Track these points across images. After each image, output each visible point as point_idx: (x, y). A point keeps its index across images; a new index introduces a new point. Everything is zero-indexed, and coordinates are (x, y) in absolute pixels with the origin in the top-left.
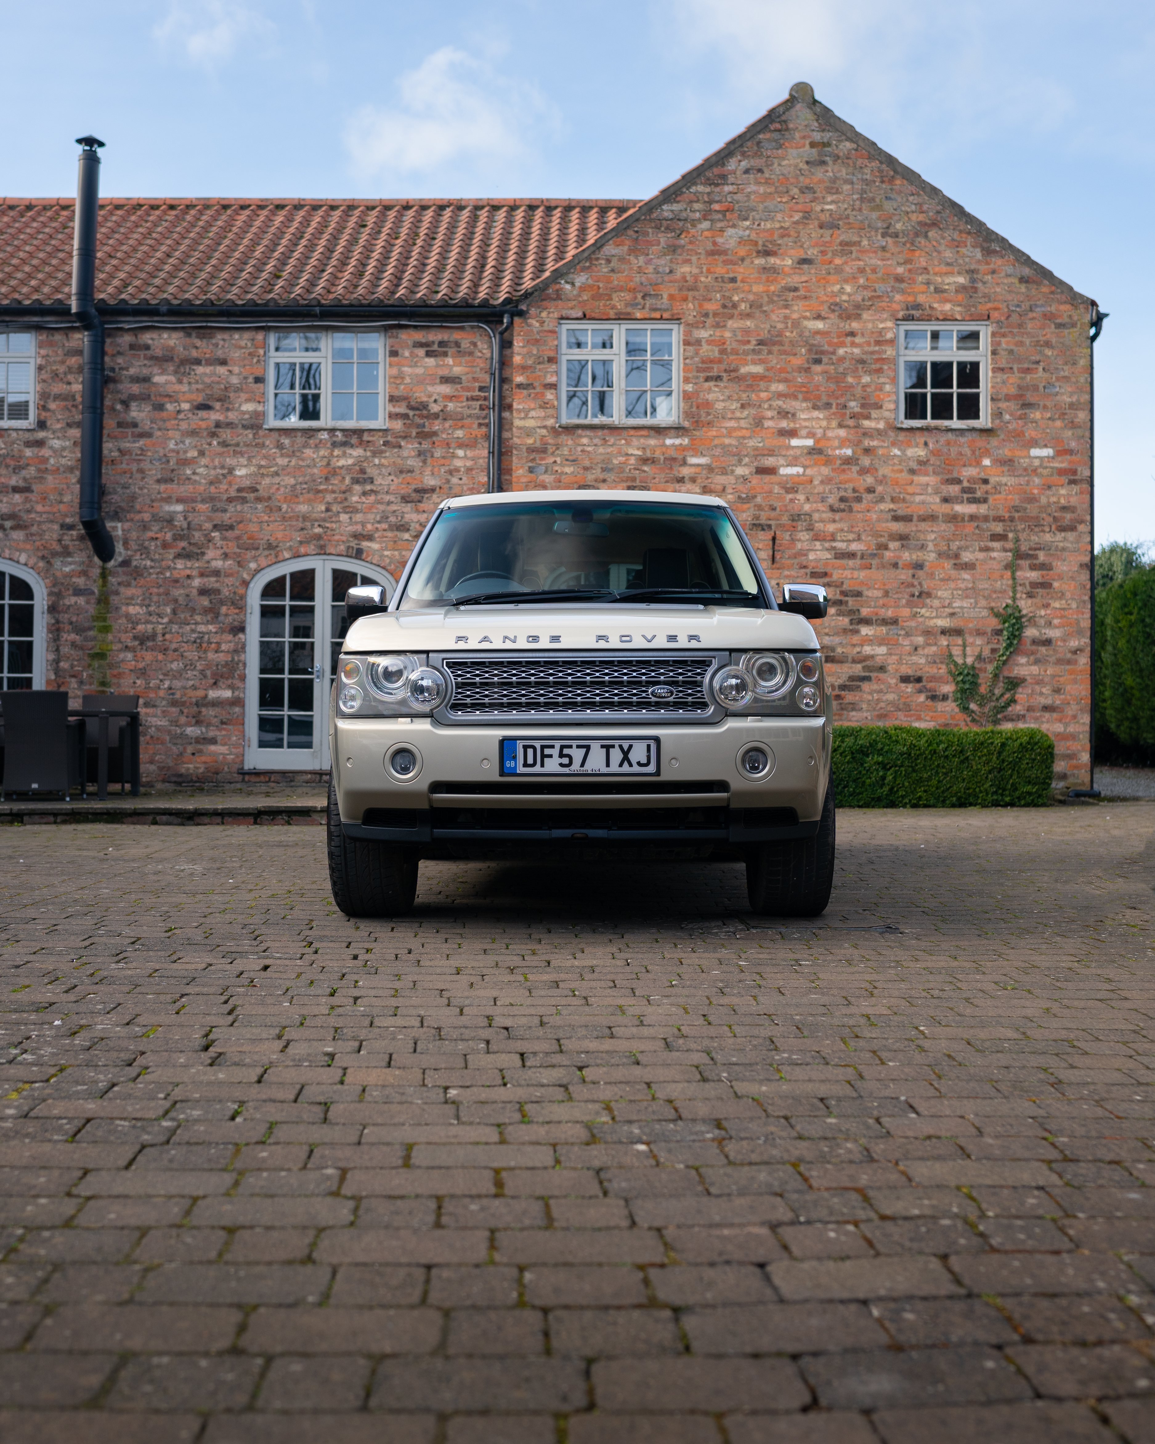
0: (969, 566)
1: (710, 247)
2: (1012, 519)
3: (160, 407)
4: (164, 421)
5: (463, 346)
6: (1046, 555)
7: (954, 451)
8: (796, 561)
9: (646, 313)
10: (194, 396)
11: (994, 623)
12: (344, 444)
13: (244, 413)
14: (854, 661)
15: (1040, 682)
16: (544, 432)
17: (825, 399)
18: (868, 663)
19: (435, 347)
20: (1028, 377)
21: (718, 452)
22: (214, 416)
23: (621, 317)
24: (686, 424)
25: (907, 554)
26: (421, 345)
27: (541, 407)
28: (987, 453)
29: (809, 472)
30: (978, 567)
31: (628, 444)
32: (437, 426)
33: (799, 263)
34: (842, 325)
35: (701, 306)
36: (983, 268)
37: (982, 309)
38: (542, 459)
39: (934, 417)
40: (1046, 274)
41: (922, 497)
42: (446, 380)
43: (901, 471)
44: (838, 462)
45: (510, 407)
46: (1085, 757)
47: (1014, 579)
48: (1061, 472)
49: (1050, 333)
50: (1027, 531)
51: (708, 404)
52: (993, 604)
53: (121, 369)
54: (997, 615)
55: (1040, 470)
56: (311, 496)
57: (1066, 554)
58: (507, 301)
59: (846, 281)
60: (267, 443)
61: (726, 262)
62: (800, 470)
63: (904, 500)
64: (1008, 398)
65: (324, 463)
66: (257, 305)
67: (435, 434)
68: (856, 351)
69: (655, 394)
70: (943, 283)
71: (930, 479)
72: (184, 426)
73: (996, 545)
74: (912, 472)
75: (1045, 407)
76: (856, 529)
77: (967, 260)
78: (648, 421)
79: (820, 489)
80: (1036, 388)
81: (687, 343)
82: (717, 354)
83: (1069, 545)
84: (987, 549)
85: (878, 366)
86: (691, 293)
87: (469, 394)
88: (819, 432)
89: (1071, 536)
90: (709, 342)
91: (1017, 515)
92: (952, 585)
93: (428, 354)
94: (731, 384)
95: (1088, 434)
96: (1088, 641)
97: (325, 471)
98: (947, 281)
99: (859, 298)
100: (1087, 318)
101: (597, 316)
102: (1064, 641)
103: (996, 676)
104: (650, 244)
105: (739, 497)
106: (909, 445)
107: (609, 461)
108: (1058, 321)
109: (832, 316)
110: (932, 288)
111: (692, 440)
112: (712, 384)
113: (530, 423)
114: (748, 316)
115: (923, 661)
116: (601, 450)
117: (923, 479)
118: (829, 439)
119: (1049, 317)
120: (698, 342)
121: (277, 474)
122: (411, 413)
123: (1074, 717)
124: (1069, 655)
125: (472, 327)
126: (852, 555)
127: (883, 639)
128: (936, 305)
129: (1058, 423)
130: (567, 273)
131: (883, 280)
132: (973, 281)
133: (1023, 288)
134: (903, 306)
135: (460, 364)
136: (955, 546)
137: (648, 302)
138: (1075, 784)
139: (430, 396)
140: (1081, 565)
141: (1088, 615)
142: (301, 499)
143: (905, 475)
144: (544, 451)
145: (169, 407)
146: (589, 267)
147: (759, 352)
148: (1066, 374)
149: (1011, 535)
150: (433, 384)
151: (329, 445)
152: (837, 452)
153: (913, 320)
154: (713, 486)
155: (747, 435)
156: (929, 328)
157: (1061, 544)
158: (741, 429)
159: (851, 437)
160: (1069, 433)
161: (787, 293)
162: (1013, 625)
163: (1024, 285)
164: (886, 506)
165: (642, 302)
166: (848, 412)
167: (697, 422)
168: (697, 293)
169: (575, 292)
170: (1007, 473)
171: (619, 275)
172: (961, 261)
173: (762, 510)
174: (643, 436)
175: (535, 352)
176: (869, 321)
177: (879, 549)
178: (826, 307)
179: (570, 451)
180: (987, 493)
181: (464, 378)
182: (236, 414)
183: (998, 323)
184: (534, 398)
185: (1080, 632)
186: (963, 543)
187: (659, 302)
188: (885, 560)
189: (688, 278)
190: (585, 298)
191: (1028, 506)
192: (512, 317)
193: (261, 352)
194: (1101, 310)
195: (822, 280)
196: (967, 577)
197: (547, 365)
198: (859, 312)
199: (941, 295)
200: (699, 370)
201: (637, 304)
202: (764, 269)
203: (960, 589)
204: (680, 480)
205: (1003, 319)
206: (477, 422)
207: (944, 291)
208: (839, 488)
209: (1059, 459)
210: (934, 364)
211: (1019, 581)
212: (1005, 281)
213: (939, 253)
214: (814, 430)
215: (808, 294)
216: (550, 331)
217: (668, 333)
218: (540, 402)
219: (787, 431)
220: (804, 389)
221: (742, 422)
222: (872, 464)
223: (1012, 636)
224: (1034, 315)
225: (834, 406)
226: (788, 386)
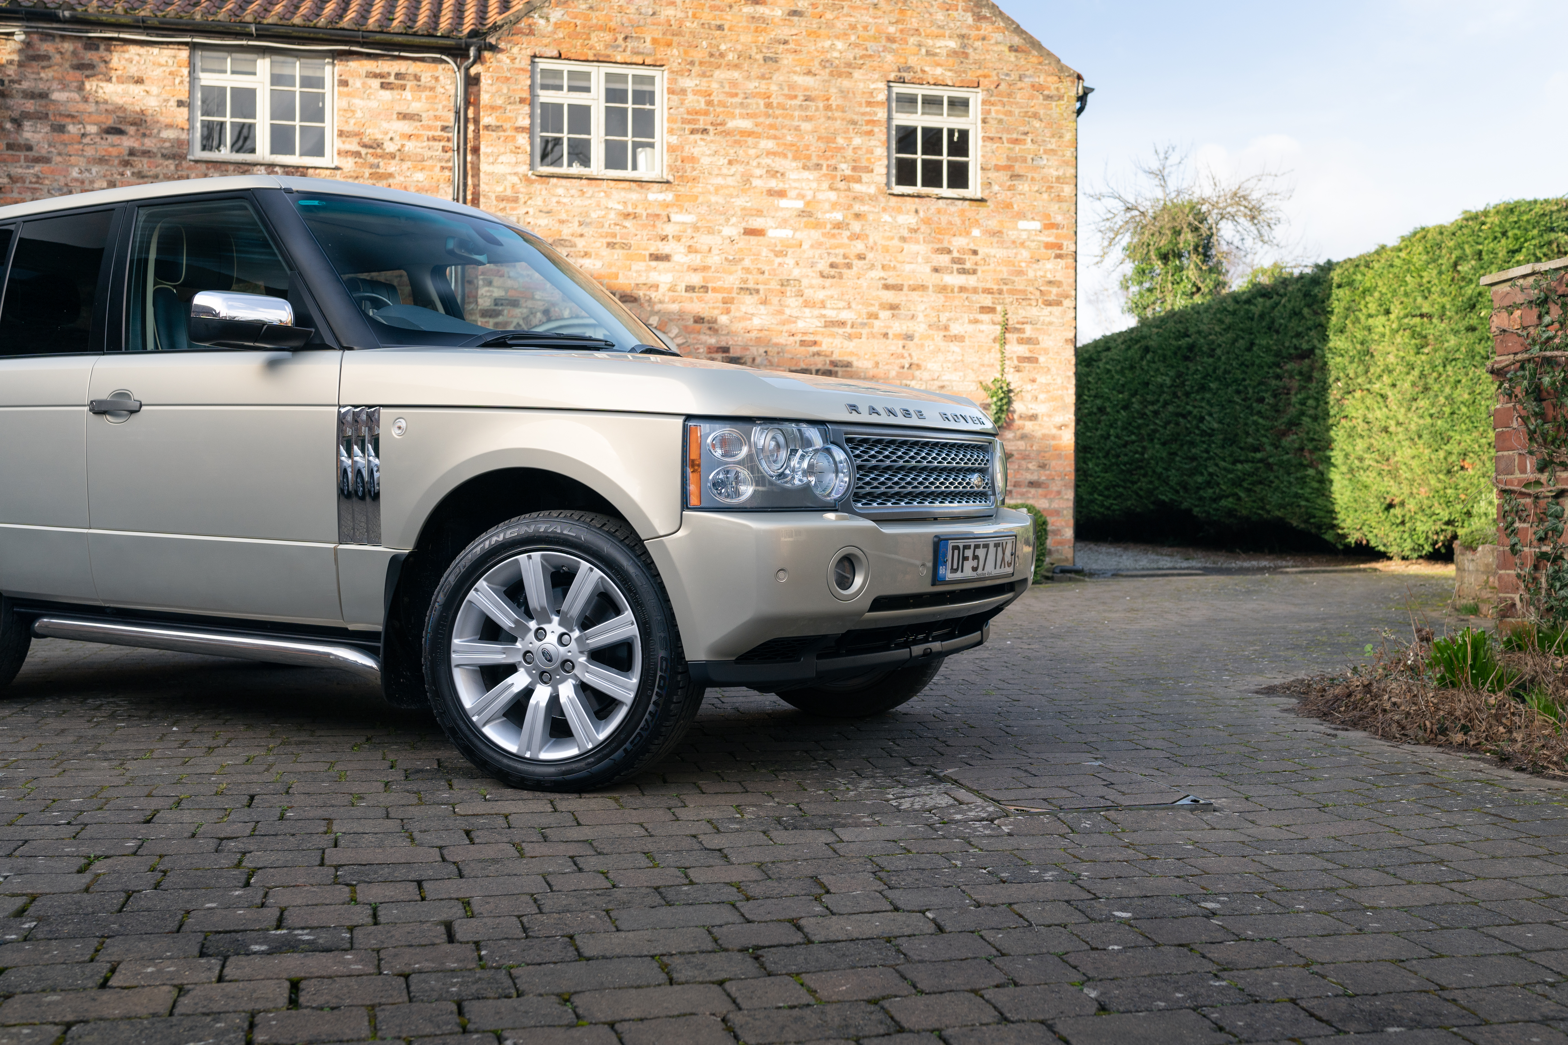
0: (958, 338)
2: (1000, 292)
3: (60, 129)
4: (66, 145)
5: (423, 79)
6: (1033, 330)
7: (944, 220)
8: (785, 328)
9: (627, 57)
10: (102, 118)
11: (983, 397)
13: (164, 141)
15: (1026, 457)
16: (515, 179)
17: (815, 160)
19: (392, 79)
20: (1017, 148)
21: (703, 210)
22: (127, 142)
23: (598, 61)
24: (671, 178)
25: (897, 324)
26: (376, 76)
27: (511, 152)
28: (976, 223)
29: (799, 235)
30: (967, 340)
31: (608, 196)
32: (392, 167)
33: (789, 14)
34: (833, 83)
35: (686, 52)
36: (973, 33)
37: (973, 76)
38: (513, 209)
39: (924, 184)
40: (1036, 45)
41: (913, 266)
42: (404, 116)
43: (892, 238)
44: (829, 226)
45: (476, 150)
46: (1069, 533)
47: (1003, 353)
48: (1048, 246)
49: (1038, 104)
50: (1015, 304)
51: (693, 159)
52: (981, 378)
53: (12, 81)
54: (986, 389)
55: (1028, 243)
57: (1052, 328)
58: (474, 34)
59: (837, 37)
60: (193, 176)
61: (713, 8)
62: (789, 233)
63: (895, 267)
64: (997, 168)
66: (181, 18)
67: (391, 175)
69: (636, 146)
70: (934, 46)
71: (920, 248)
72: (90, 152)
73: (985, 317)
75: (1033, 179)
76: (846, 297)
77: (958, 24)
78: (628, 173)
79: (810, 253)
80: (1025, 160)
81: (671, 91)
82: (703, 106)
83: (1055, 320)
84: (976, 321)
85: (869, 128)
86: (675, 38)
87: (431, 134)
88: (809, 195)
89: (1056, 310)
90: (696, 92)
91: (1005, 288)
92: (941, 357)
93: (383, 86)
94: (718, 138)
95: (1073, 209)
96: (1073, 417)
98: (938, 45)
99: (851, 57)
100: (1073, 93)
101: (573, 56)
102: (1050, 416)
105: (726, 259)
106: (899, 210)
107: (587, 215)
108: (1046, 92)
109: (822, 72)
110: (923, 51)
111: (678, 196)
112: (698, 136)
113: (499, 169)
114: (737, 66)
116: (578, 202)
117: (914, 248)
118: (818, 202)
119: (1038, 88)
120: (683, 91)
122: (363, 151)
123: (1059, 493)
124: (1054, 431)
125: (434, 60)
126: (843, 324)
128: (927, 69)
129: (1045, 196)
130: (541, 8)
131: (875, 39)
132: (964, 46)
133: (1012, 57)
134: (895, 67)
135: (419, 100)
136: (944, 317)
137: (630, 44)
138: (1059, 560)
139: (386, 133)
140: (1066, 341)
141: (1072, 391)
143: (896, 242)
144: (516, 200)
145: (72, 129)
147: (747, 106)
148: (1053, 147)
149: (999, 308)
150: (389, 121)
152: (828, 216)
153: (904, 82)
154: (698, 246)
155: (735, 193)
156: (920, 91)
157: (1047, 319)
158: (728, 187)
159: (841, 200)
160: (1055, 207)
161: (776, 45)
162: (1001, 399)
163: (1014, 54)
164: (877, 273)
165: (623, 45)
166: (839, 174)
167: (682, 177)
168: (682, 39)
169: (550, 29)
170: (995, 245)
171: (597, 13)
172: (952, 25)
173: (750, 273)
174: (624, 189)
175: (505, 91)
176: (860, 81)
177: (869, 318)
178: (816, 63)
179: (544, 201)
180: (976, 264)
181: (424, 115)
182: (154, 141)
183: (988, 90)
184: (505, 141)
185: (1065, 407)
186: (952, 314)
187: (642, 46)
188: (875, 330)
189: (673, 22)
190: (561, 36)
191: (1016, 279)
192: (479, 51)
193: (185, 71)
194: (1088, 83)
195: (813, 34)
196: (957, 349)
197: (518, 106)
198: (850, 70)
199: (932, 58)
200: (684, 121)
201: (618, 46)
202: (753, 18)
203: (949, 361)
204: (664, 238)
205: (993, 87)
206: (439, 165)
207: (935, 55)
208: (829, 254)
209: (1046, 232)
210: (925, 130)
211: (1007, 354)
212: (995, 48)
213: (931, 14)
214: (803, 192)
215: (798, 48)
216: (522, 69)
217: (651, 80)
218: (510, 146)
219: (776, 192)
220: (794, 148)
221: (729, 179)
222: (862, 230)
223: (1000, 410)
224: (1023, 85)
225: (825, 167)
226: (777, 144)
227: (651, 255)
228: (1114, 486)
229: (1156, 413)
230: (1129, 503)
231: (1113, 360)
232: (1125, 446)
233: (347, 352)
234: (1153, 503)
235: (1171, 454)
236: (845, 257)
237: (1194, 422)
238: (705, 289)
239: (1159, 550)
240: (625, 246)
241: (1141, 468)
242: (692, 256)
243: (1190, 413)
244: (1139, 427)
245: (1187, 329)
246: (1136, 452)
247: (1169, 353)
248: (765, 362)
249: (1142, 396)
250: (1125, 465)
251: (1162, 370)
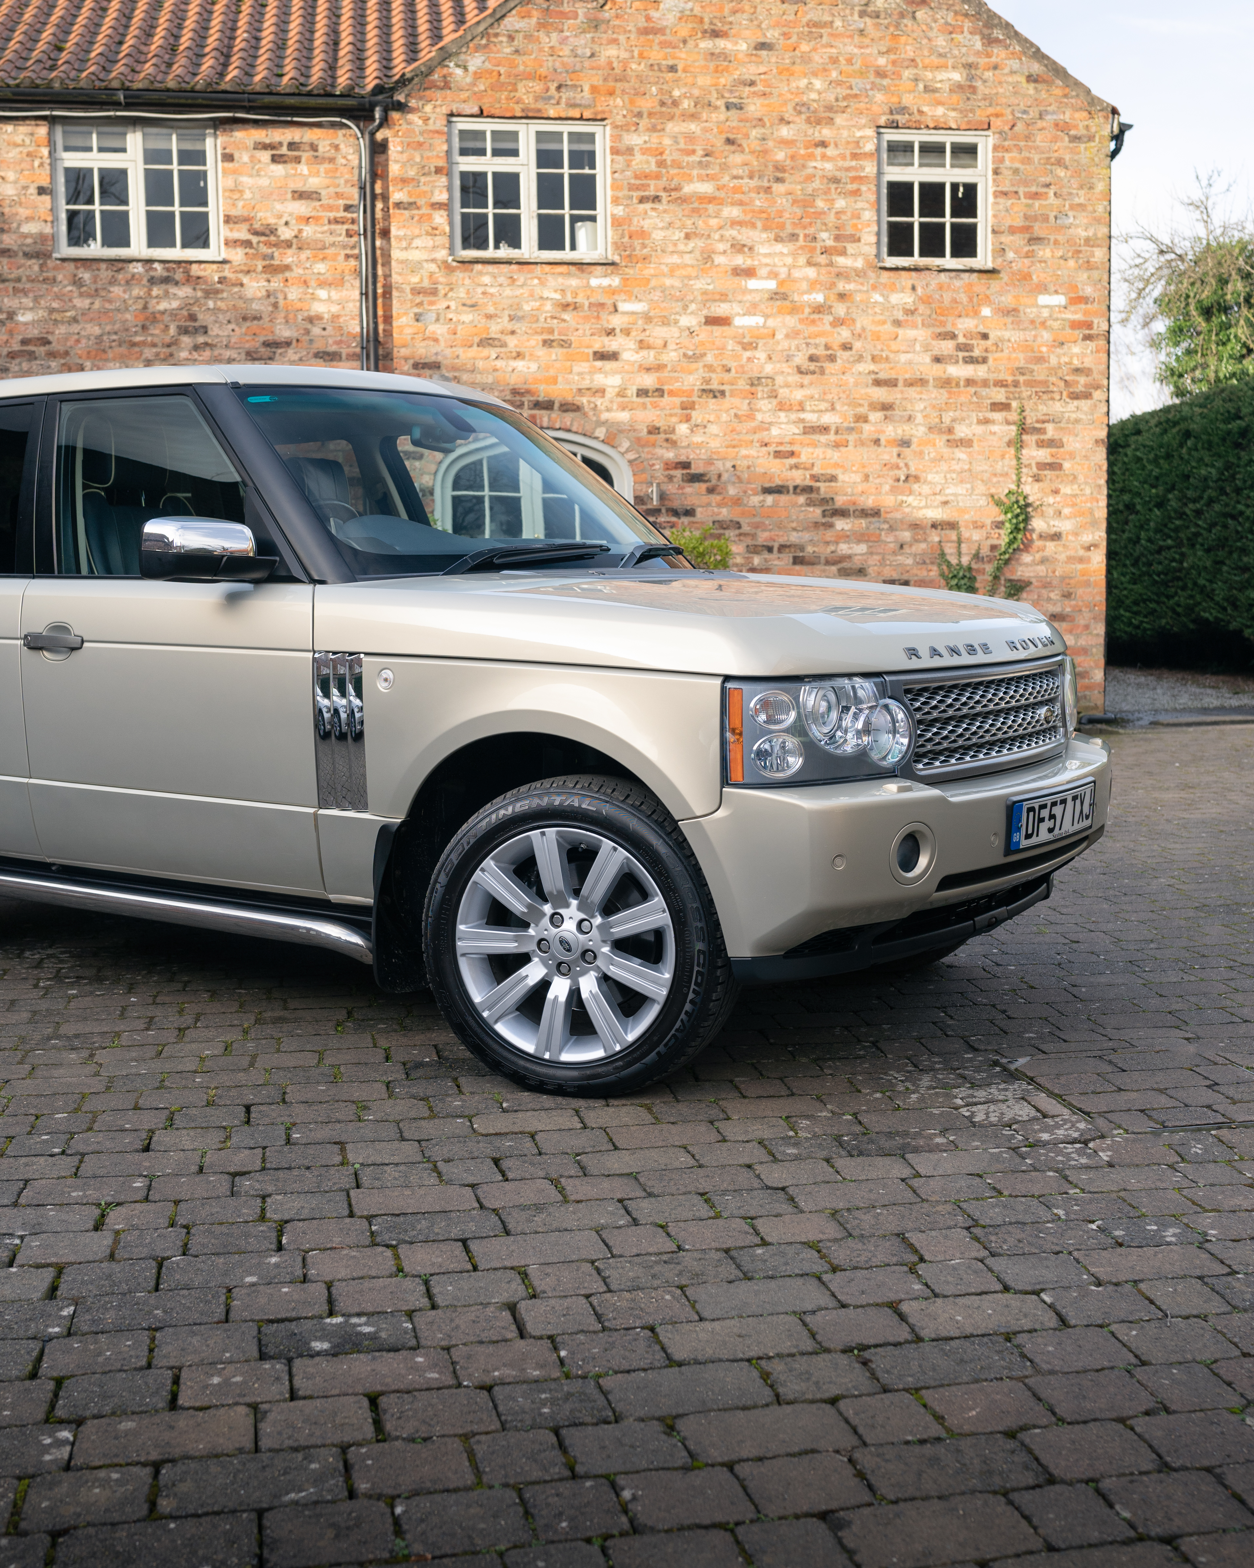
0: (965, 443)
1: (642, 23)
2: (1016, 384)
5: (321, 149)
6: (1056, 429)
7: (947, 297)
8: (756, 437)
9: (561, 110)
11: (994, 514)
12: (166, 280)
13: (26, 236)
14: (828, 563)
15: (1047, 585)
16: (433, 267)
17: (789, 229)
18: (845, 565)
19: (284, 150)
20: (1037, 204)
21: (657, 296)
23: (528, 117)
24: (617, 259)
25: (891, 428)
26: (266, 147)
27: (428, 234)
28: (986, 300)
29: (771, 323)
30: (975, 444)
31: (542, 283)
32: (289, 257)
33: (756, 48)
34: (810, 132)
35: (632, 102)
36: (982, 61)
37: (980, 116)
38: (432, 303)
39: (922, 254)
40: (1059, 72)
41: (909, 356)
42: (300, 195)
43: (884, 322)
44: (807, 310)
45: (386, 233)
46: (1098, 675)
47: (1018, 459)
48: (1075, 325)
49: (1062, 147)
50: (1035, 399)
51: (643, 234)
52: (993, 491)
54: (998, 503)
55: (1049, 323)
56: (123, 350)
57: (1079, 427)
58: (379, 90)
59: (815, 74)
60: (60, 277)
61: (663, 44)
62: (760, 320)
63: (887, 358)
64: (1012, 230)
65: (140, 306)
66: (37, 86)
67: (287, 268)
68: (828, 166)
69: (574, 219)
70: (933, 80)
71: (918, 334)
73: (998, 416)
74: (897, 323)
75: (1056, 242)
76: (829, 397)
77: (964, 50)
78: (566, 254)
79: (785, 344)
80: (1046, 219)
81: (615, 151)
82: (653, 167)
83: (1083, 416)
84: (986, 421)
85: (854, 186)
86: (619, 85)
87: (332, 215)
88: (783, 272)
89: (1084, 404)
90: (644, 151)
91: (1021, 379)
92: (944, 466)
93: (275, 159)
94: (672, 207)
95: (1106, 277)
96: (1104, 535)
97: (142, 317)
98: (939, 78)
99: (832, 98)
100: (1106, 132)
101: (497, 113)
102: (1076, 534)
103: (996, 578)
104: (564, 15)
105: (685, 355)
106: (893, 288)
107: (519, 307)
108: (1072, 132)
109: (797, 119)
110: (921, 86)
111: (625, 280)
112: (648, 206)
113: (415, 255)
114: (694, 117)
115: (910, 561)
116: (508, 292)
117: (911, 333)
118: (794, 281)
119: (1062, 127)
120: (630, 151)
121: (75, 320)
122: (255, 239)
123: (1087, 627)
124: (1081, 552)
125: (333, 125)
126: (825, 429)
127: (863, 535)
128: (925, 109)
129: (1071, 263)
130: (457, 54)
131: (862, 74)
132: (971, 78)
133: (1031, 89)
134: (886, 109)
135: (317, 174)
136: (947, 418)
137: (565, 95)
138: (1087, 707)
139: (280, 217)
140: (1097, 441)
141: (1103, 502)
142: (110, 355)
143: (888, 327)
144: (434, 292)
146: (486, 46)
147: (707, 165)
148: (1082, 200)
149: (1014, 404)
150: (283, 201)
151: (145, 281)
152: (806, 297)
153: (897, 127)
154: (651, 340)
155: (694, 274)
156: (917, 138)
157: (1074, 416)
158: (687, 266)
159: (822, 278)
160: (1083, 276)
161: (741, 88)
162: (1017, 516)
163: (1032, 85)
164: (866, 367)
165: (557, 95)
166: (818, 245)
167: (630, 256)
168: (626, 85)
169: (469, 80)
170: (1010, 326)
171: (525, 58)
172: (956, 52)
173: (714, 371)
174: (561, 274)
175: (418, 159)
176: (844, 127)
177: (857, 421)
178: (790, 107)
179: (468, 293)
180: (986, 350)
181: (323, 193)
182: (14, 237)
183: (1000, 133)
184: (419, 221)
185: (1094, 523)
186: (958, 413)
187: (579, 96)
188: (864, 436)
189: (615, 65)
190: (482, 88)
191: (1035, 367)
192: (386, 111)
193: (45, 151)
194: (1124, 119)
195: (786, 72)
196: (963, 456)
197: (434, 177)
198: (831, 115)
199: (932, 95)
200: (631, 188)
201: (550, 98)
202: (712, 54)
203: (954, 471)
204: (610, 332)
205: (1006, 128)
206: (343, 253)
207: (935, 91)
208: (807, 344)
209: (1073, 308)
210: (922, 185)
211: (1024, 461)
212: (1010, 79)
213: (930, 40)
214: (776, 269)
215: (768, 90)
216: (437, 132)
217: (590, 138)
218: (426, 227)
219: (743, 270)
220: (764, 215)
221: (687, 257)
222: (848, 313)
223: (1017, 529)
224: (1044, 124)
225: (801, 238)
226: (744, 211)
227: (595, 353)
228: (1144, 601)
229: (1198, 513)
230: (1164, 621)
231: (1144, 446)
232: (1159, 551)
233: (318, 586)
234: (1194, 621)
235: (1216, 563)
236: (827, 347)
237: (1247, 525)
238: (660, 392)
239: (1201, 679)
240: (565, 344)
241: (1179, 579)
242: (644, 353)
243: (1241, 513)
244: (1177, 530)
245: (1239, 409)
246: (1174, 560)
247: (1216, 439)
248: (734, 479)
249: (1181, 491)
250: (1158, 575)
251: (1207, 459)
